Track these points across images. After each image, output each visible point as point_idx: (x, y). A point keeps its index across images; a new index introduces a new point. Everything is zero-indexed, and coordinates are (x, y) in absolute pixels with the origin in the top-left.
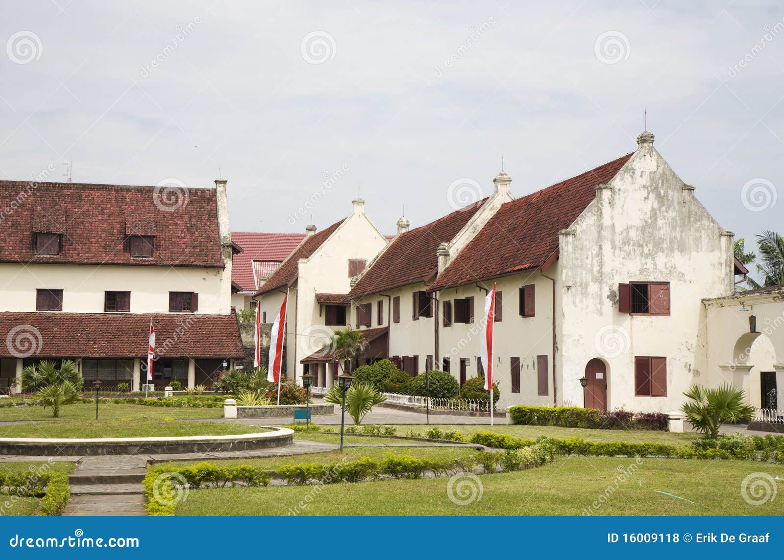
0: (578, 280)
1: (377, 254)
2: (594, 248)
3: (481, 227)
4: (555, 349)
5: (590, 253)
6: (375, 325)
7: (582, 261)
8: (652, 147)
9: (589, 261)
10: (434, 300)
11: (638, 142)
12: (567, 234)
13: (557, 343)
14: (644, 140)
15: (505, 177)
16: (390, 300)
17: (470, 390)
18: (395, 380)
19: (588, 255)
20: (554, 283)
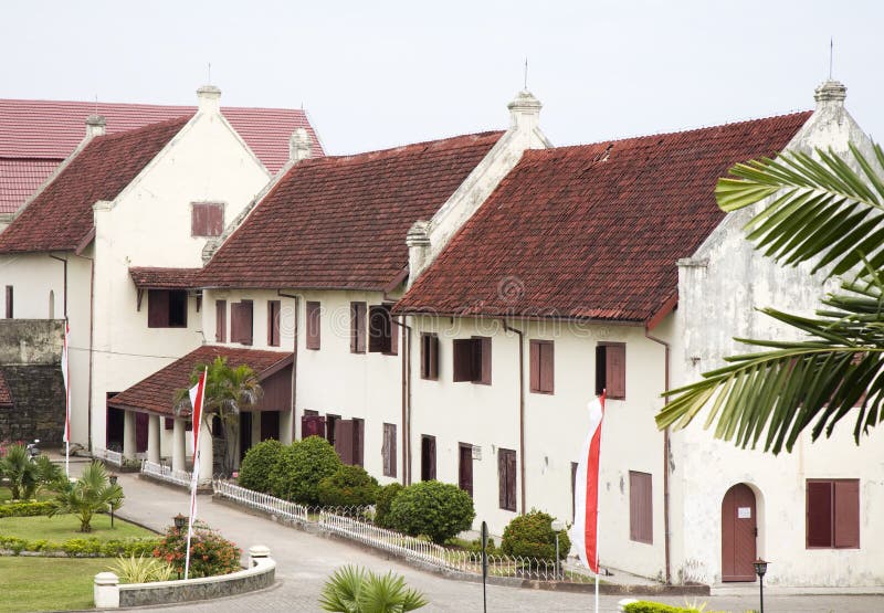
0: (712, 347)
1: (252, 198)
2: (739, 290)
3: (487, 192)
4: (669, 466)
5: (731, 300)
6: (260, 342)
7: (717, 313)
8: (842, 109)
9: (731, 314)
10: (400, 328)
11: (816, 97)
12: (693, 266)
13: (671, 456)
14: (828, 95)
15: (530, 99)
16: (297, 304)
17: (519, 538)
18: (341, 482)
19: (728, 303)
20: (667, 350)
